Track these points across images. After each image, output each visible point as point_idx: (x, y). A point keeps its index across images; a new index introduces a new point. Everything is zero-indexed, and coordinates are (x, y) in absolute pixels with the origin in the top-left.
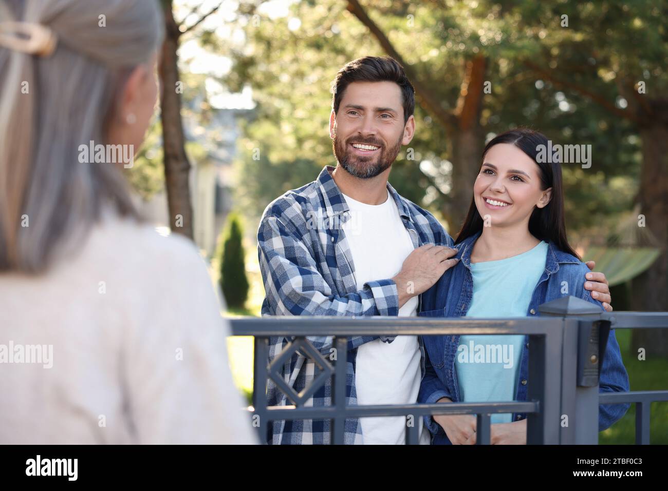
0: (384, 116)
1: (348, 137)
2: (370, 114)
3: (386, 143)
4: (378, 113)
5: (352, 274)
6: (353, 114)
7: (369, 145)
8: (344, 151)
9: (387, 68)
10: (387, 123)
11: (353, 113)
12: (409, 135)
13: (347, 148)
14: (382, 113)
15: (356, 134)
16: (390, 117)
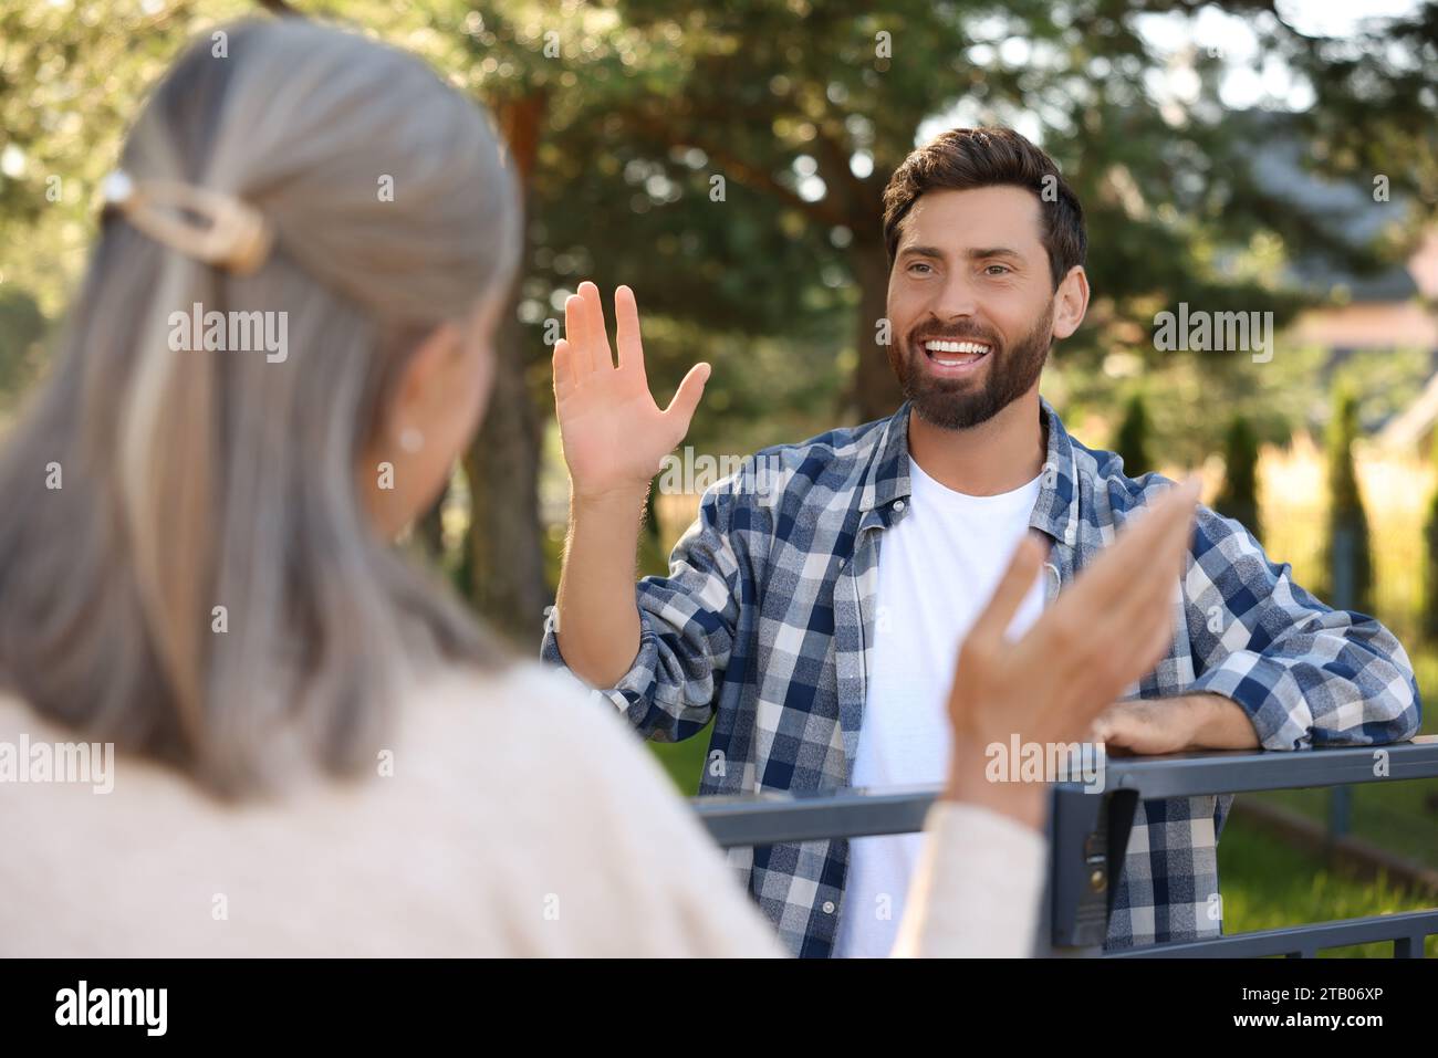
0: (995, 270)
1: (911, 328)
2: (959, 267)
3: (1002, 336)
4: (978, 264)
5: (861, 653)
6: (923, 270)
7: (959, 342)
8: (907, 363)
9: (997, 155)
10: (1002, 286)
11: (921, 268)
12: (1073, 314)
13: (913, 353)
14: (989, 262)
15: (925, 318)
16: (1009, 271)
